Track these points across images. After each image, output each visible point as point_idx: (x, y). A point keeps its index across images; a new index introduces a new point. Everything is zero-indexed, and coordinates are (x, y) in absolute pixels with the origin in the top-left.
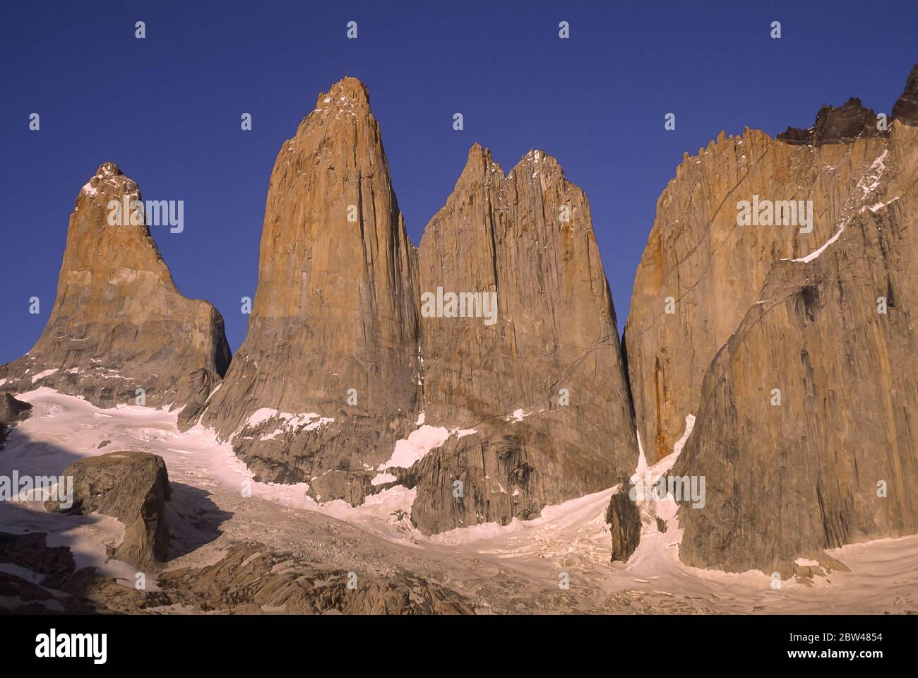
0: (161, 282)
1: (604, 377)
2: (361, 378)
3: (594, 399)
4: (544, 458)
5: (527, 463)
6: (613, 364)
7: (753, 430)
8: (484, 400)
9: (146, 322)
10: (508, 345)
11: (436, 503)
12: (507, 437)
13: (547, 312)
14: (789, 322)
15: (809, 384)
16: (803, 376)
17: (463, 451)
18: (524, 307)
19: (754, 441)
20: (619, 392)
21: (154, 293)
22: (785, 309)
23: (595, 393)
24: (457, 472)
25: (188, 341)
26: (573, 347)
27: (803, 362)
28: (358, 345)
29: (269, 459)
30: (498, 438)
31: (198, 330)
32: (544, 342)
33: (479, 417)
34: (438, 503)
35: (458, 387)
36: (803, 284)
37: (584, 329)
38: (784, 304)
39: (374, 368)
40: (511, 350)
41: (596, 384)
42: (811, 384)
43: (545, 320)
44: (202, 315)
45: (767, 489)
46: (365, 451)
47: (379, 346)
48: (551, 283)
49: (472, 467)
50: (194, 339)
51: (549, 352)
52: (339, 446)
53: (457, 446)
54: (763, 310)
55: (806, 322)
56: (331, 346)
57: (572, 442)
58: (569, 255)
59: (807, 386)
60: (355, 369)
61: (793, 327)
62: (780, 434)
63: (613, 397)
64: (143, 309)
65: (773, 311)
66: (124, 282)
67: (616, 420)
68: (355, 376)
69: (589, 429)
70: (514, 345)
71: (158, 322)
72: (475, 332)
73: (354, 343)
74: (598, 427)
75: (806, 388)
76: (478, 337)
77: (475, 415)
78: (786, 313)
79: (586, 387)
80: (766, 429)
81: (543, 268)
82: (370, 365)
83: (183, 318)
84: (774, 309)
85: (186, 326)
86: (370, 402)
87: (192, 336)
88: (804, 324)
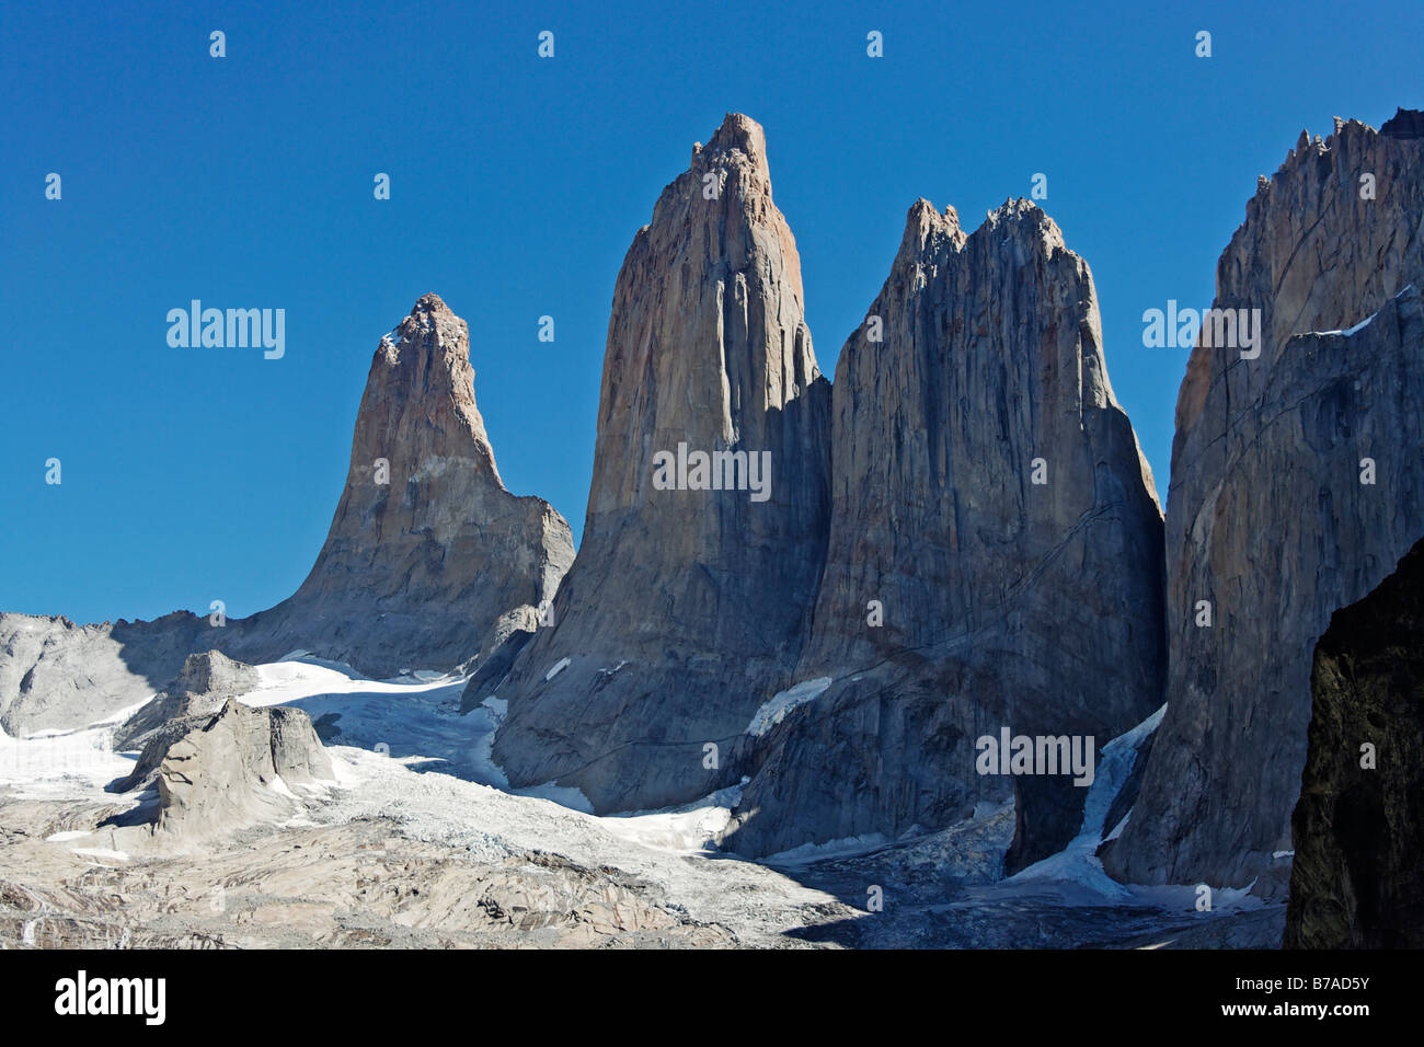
0: (479, 473)
1: (1098, 574)
2: (707, 597)
3: (1078, 613)
4: (983, 715)
5: (953, 725)
6: (1116, 551)
7: (1237, 632)
8: (894, 624)
9: (457, 538)
10: (944, 531)
11: (783, 792)
12: (925, 683)
13: (1009, 471)
14: (1305, 439)
15: (1329, 546)
16: (1319, 533)
17: (846, 707)
18: (973, 464)
19: (1237, 650)
20: (1124, 599)
21: (469, 491)
22: (1297, 418)
23: (1081, 603)
24: (829, 741)
25: (512, 565)
26: (1049, 526)
27: (1321, 508)
28: (709, 545)
29: (547, 730)
30: (911, 686)
31: (525, 546)
32: (1005, 520)
33: (883, 652)
34: (787, 792)
35: (857, 603)
36: (1335, 374)
37: (1068, 494)
38: (1298, 410)
39: (732, 580)
40: (947, 538)
41: (1083, 587)
42: (1332, 546)
43: (1007, 484)
44: (532, 521)
45: (1248, 733)
46: (697, 714)
47: (745, 545)
48: (1019, 420)
49: (857, 733)
50: (521, 561)
51: (1011, 538)
52: (654, 707)
53: (837, 701)
54: (1260, 423)
55: (1334, 439)
56: (670, 549)
57: (1035, 687)
58: (1052, 372)
59: (1325, 549)
60: (701, 585)
61: (1309, 449)
62: (1275, 636)
63: (1111, 607)
64: (454, 517)
65: (1278, 424)
66: (429, 476)
67: (1116, 646)
68: (699, 594)
69: (1066, 665)
70: (953, 528)
71: (473, 538)
72: (889, 512)
73: (704, 542)
74: (1082, 661)
75: (1322, 553)
76: (894, 520)
77: (878, 649)
78: (1300, 426)
79: (1065, 591)
80: (1254, 630)
81: (1008, 396)
82: (725, 575)
83: (507, 529)
84: (1279, 420)
85: (510, 541)
86: (718, 636)
87: (518, 556)
88: (1331, 442)
